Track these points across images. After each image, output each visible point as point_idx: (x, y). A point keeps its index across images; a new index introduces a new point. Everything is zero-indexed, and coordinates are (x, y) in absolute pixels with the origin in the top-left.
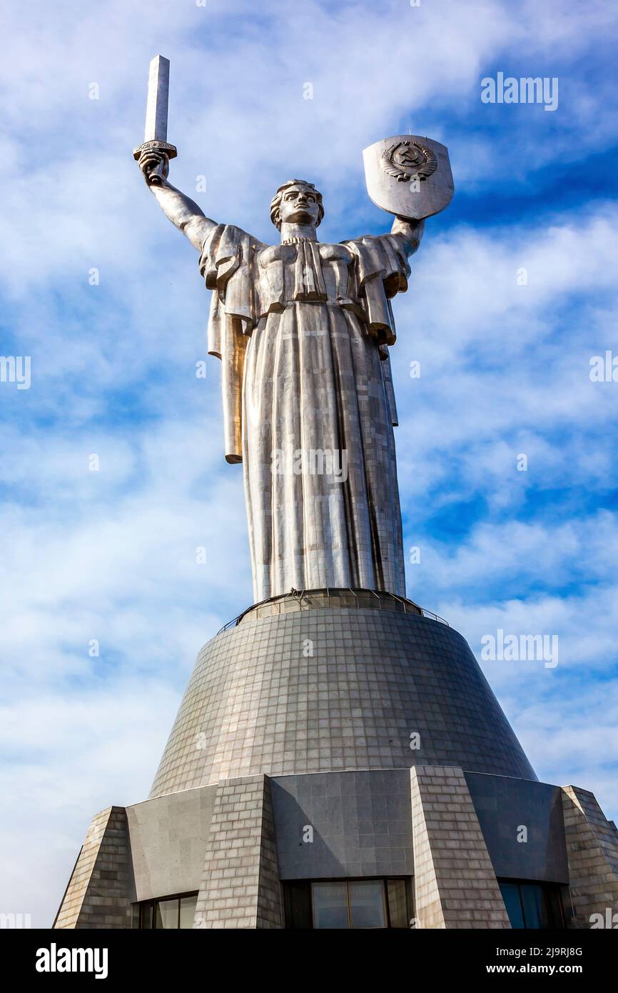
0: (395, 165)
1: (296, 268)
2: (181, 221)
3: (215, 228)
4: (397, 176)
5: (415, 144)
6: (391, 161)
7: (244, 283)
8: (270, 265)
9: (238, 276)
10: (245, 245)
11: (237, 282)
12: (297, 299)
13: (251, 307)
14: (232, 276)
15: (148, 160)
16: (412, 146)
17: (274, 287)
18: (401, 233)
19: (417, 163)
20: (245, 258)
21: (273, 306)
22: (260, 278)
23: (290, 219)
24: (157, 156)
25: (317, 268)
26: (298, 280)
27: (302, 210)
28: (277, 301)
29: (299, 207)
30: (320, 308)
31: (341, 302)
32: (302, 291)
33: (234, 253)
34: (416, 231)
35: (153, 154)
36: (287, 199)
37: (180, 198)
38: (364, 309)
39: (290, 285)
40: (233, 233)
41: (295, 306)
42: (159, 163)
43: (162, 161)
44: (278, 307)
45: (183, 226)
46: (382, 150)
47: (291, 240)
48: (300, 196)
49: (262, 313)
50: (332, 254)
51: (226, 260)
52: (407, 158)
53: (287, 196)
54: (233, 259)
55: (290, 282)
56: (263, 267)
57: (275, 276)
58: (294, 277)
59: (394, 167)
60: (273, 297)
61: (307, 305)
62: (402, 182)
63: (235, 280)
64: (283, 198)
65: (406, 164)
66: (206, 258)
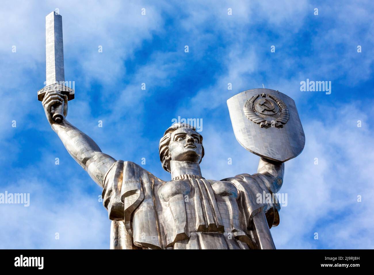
0: (257, 113)
1: (195, 202)
2: (83, 157)
3: (116, 164)
4: (259, 123)
5: (270, 97)
6: (253, 110)
7: (150, 215)
8: (171, 199)
9: (144, 208)
10: (145, 180)
11: (143, 214)
12: (199, 230)
13: (159, 237)
14: (138, 207)
15: (52, 101)
16: (268, 98)
17: (178, 218)
18: (269, 173)
19: (274, 112)
20: (148, 192)
21: (179, 236)
22: (163, 210)
23: (179, 158)
24: (60, 97)
25: (213, 202)
26: (198, 213)
27: (191, 150)
28: (182, 231)
29: (189, 147)
30: (220, 239)
31: (236, 234)
32: (203, 223)
33: (138, 186)
34: (280, 171)
35: (56, 96)
36: (176, 140)
37: (81, 136)
38: (254, 241)
39: (192, 218)
40: (133, 168)
41: (198, 237)
42: (61, 104)
43: (63, 102)
44: (183, 237)
45: (85, 161)
46: (244, 101)
47: (182, 176)
48: (188, 137)
49: (168, 243)
50: (224, 190)
51: (132, 193)
52: (266, 108)
53: (176, 136)
54: (139, 192)
55: (191, 214)
56: (165, 201)
57: (178, 209)
58: (194, 209)
59: (257, 115)
60: (178, 228)
61: (208, 236)
62: (264, 129)
63: (141, 211)
64: (172, 139)
65: (266, 113)
66: (111, 191)
